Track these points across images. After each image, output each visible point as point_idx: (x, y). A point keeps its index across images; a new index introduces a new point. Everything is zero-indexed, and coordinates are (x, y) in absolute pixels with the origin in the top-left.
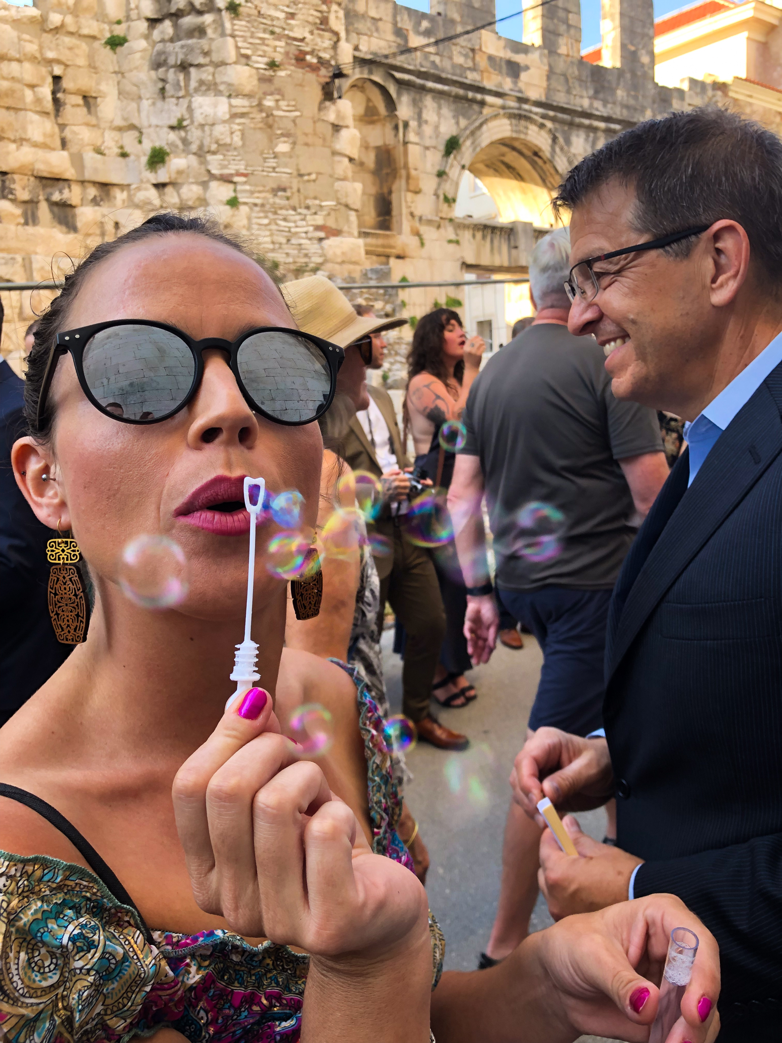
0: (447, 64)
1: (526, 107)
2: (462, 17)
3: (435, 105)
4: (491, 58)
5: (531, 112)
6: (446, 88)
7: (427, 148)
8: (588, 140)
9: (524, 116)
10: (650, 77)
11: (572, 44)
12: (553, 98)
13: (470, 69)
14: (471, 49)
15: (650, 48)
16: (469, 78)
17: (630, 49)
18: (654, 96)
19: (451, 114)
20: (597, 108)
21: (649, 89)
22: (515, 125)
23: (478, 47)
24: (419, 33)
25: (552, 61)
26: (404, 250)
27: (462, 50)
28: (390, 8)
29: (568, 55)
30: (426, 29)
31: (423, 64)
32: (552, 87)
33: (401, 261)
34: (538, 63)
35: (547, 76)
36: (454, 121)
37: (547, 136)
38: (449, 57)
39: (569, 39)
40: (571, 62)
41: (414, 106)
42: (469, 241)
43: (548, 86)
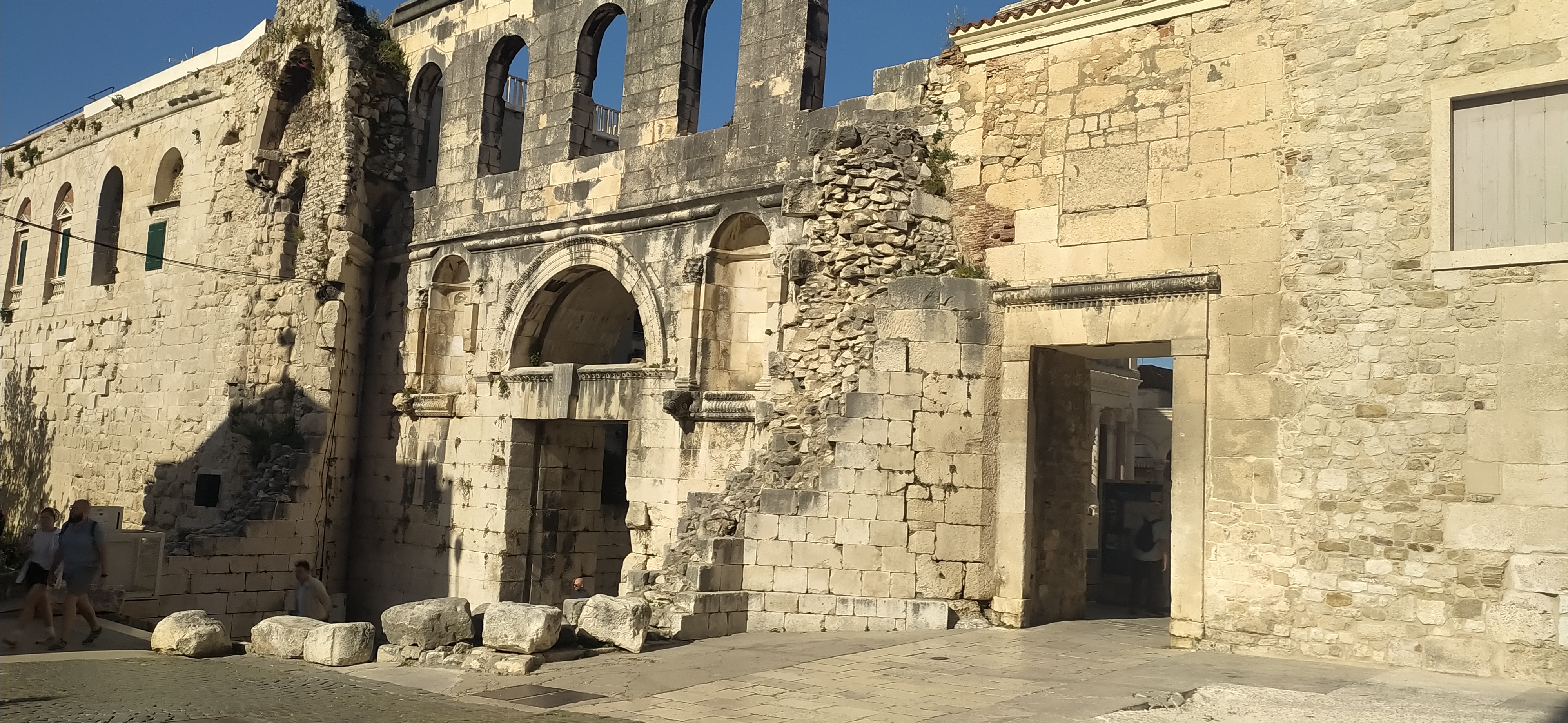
0: (515, 215)
1: (584, 228)
2: (533, 163)
3: (500, 259)
4: (558, 190)
5: (591, 231)
7: (490, 304)
8: (670, 238)
9: (582, 239)
10: (789, 110)
11: (661, 125)
12: (628, 203)
13: (536, 210)
14: (539, 189)
15: (793, 66)
16: (533, 219)
17: (754, 87)
18: (795, 134)
19: (513, 263)
20: (689, 191)
21: (787, 128)
22: (575, 252)
23: (546, 184)
24: (492, 197)
25: (630, 159)
26: (460, 409)
27: (531, 195)
28: (472, 185)
29: (653, 142)
30: (499, 190)
31: (493, 223)
32: (627, 189)
33: (460, 420)
34: (611, 171)
35: (622, 180)
36: (515, 269)
37: (613, 253)
38: (516, 208)
39: (656, 122)
40: (656, 149)
41: (483, 267)
42: (518, 393)
43: (621, 191)
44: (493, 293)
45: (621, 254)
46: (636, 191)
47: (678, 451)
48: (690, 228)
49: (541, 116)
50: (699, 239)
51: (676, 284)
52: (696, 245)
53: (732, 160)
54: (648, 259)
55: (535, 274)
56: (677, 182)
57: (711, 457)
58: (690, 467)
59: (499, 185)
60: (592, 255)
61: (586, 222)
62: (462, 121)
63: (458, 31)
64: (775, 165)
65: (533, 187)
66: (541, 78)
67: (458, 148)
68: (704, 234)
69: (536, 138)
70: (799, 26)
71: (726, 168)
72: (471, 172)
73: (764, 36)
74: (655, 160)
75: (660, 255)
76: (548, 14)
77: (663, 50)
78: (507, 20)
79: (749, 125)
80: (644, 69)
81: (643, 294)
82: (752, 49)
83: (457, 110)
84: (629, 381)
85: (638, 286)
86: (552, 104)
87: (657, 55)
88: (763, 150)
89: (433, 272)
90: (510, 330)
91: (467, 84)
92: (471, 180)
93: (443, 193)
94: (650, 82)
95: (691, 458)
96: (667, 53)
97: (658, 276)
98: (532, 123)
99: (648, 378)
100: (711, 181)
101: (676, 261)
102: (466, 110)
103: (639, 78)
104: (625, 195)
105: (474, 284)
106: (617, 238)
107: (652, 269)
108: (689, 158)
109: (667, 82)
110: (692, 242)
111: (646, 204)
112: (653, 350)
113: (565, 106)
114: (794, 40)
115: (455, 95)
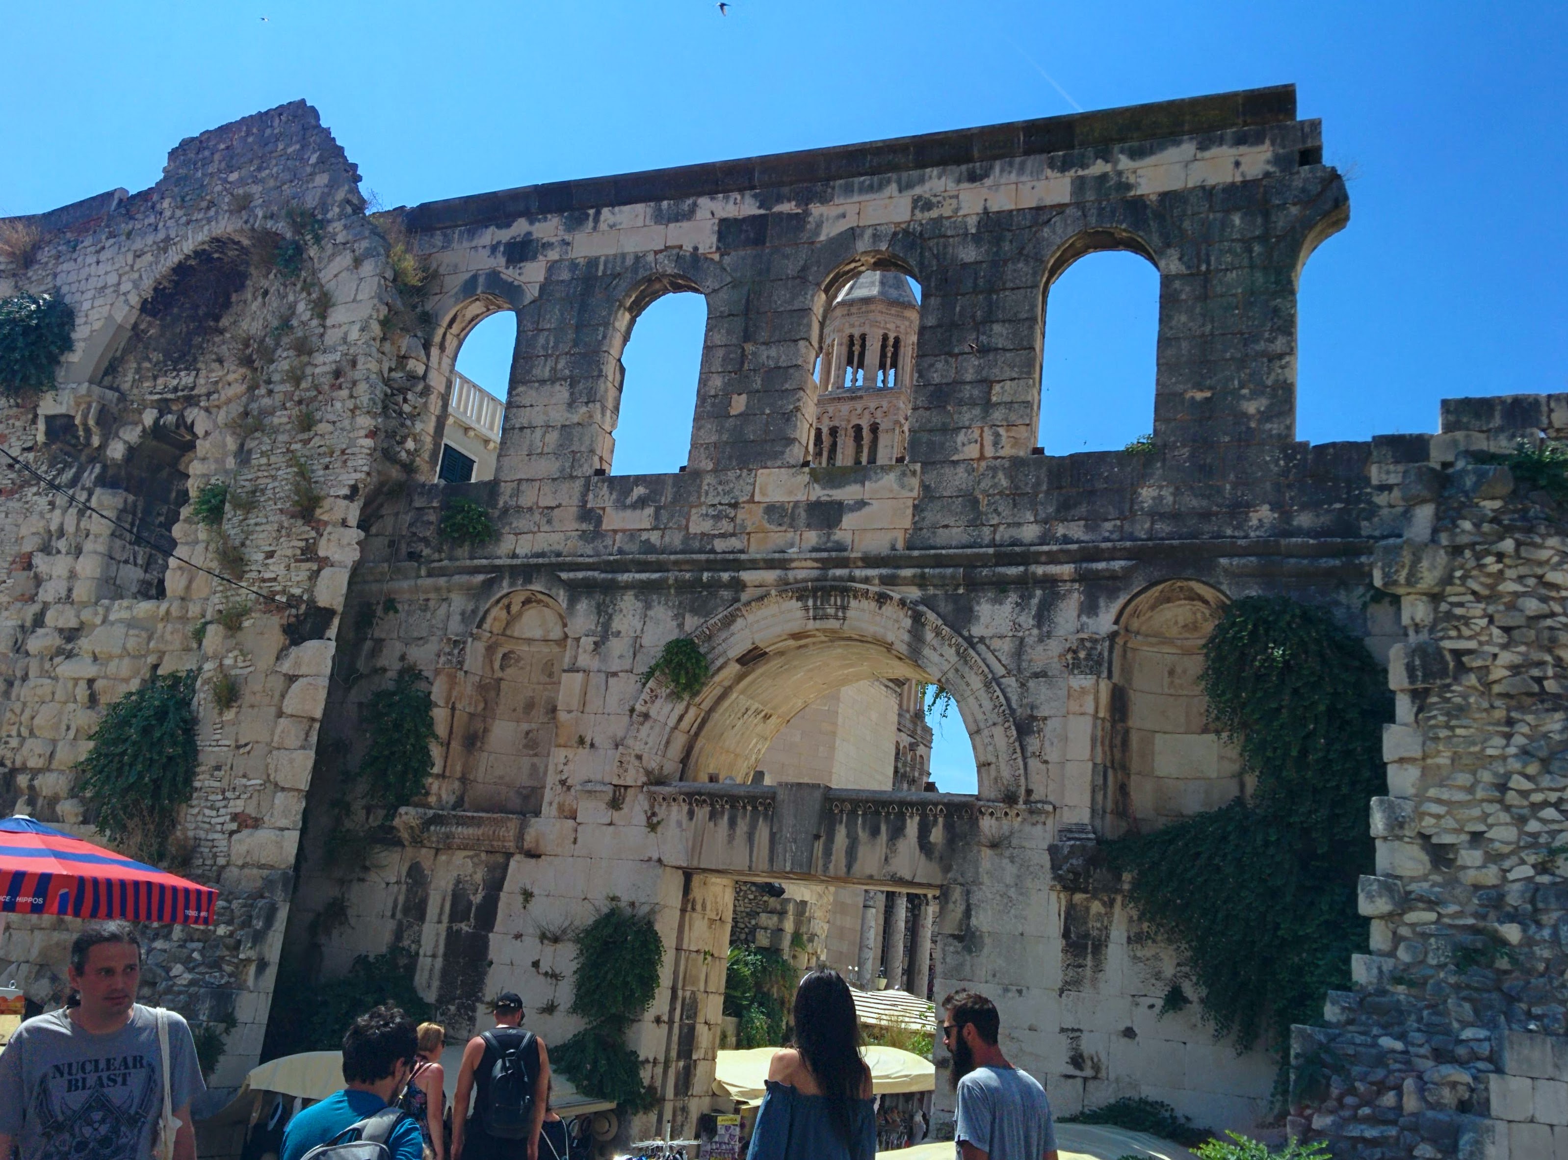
0: (675, 539)
1: (839, 572)
2: (717, 464)
3: (639, 605)
4: (773, 511)
5: (852, 579)
6: (655, 576)
7: (615, 674)
8: (1028, 604)
9: (833, 588)
10: (1271, 436)
11: (997, 435)
12: (932, 543)
13: (723, 536)
14: (730, 505)
15: (1273, 376)
16: (718, 549)
17: (1193, 398)
18: (1285, 473)
19: (670, 613)
20: (1065, 536)
21: (1267, 463)
22: (815, 608)
23: (745, 498)
24: (625, 507)
25: (931, 479)
26: (537, 842)
27: (711, 511)
28: (578, 485)
29: (982, 457)
30: (640, 497)
31: (626, 548)
32: (926, 523)
33: (533, 861)
34: (891, 491)
35: (915, 507)
36: (675, 623)
37: (901, 614)
38: (679, 528)
39: (986, 429)
40: (988, 468)
41: (599, 614)
42: (679, 824)
43: (915, 523)
44: (621, 657)
45: (917, 619)
46: (947, 526)
47: (1060, 943)
48: (1070, 591)
49: (735, 397)
50: (1090, 608)
51: (1041, 675)
52: (1084, 619)
53: (1153, 498)
54: (977, 631)
55: (724, 635)
56: (1036, 522)
57: (1135, 957)
58: (1088, 972)
59: (639, 491)
60: (849, 614)
61: (844, 563)
62: (557, 387)
63: (553, 255)
64: (1247, 513)
65: (716, 501)
66: (734, 341)
67: (548, 427)
68: (1102, 603)
69: (722, 427)
70: (1280, 322)
71: (1142, 509)
72: (576, 465)
73: (1208, 328)
74: (986, 484)
75: (1005, 628)
76: (750, 251)
77: (997, 328)
78: (661, 251)
79: (1186, 452)
80: (956, 351)
81: (968, 684)
82: (1184, 344)
83: (548, 369)
84: (941, 820)
85: (957, 670)
86: (759, 382)
87: (984, 333)
88: (1220, 491)
89: (481, 613)
90: (662, 719)
91: (571, 335)
92: (577, 477)
93: (509, 492)
94: (971, 371)
95: (1089, 957)
96: (1005, 332)
97: (1003, 659)
98: (713, 405)
99: (987, 818)
100: (1108, 525)
101: (1041, 640)
102: (567, 372)
103: (947, 361)
104: (921, 529)
105: (578, 640)
106: (914, 593)
107: (988, 648)
108: (1060, 488)
109: (1008, 374)
110: (1075, 614)
111: (971, 547)
112: (993, 773)
113: (787, 386)
114: (1272, 341)
115: (543, 347)
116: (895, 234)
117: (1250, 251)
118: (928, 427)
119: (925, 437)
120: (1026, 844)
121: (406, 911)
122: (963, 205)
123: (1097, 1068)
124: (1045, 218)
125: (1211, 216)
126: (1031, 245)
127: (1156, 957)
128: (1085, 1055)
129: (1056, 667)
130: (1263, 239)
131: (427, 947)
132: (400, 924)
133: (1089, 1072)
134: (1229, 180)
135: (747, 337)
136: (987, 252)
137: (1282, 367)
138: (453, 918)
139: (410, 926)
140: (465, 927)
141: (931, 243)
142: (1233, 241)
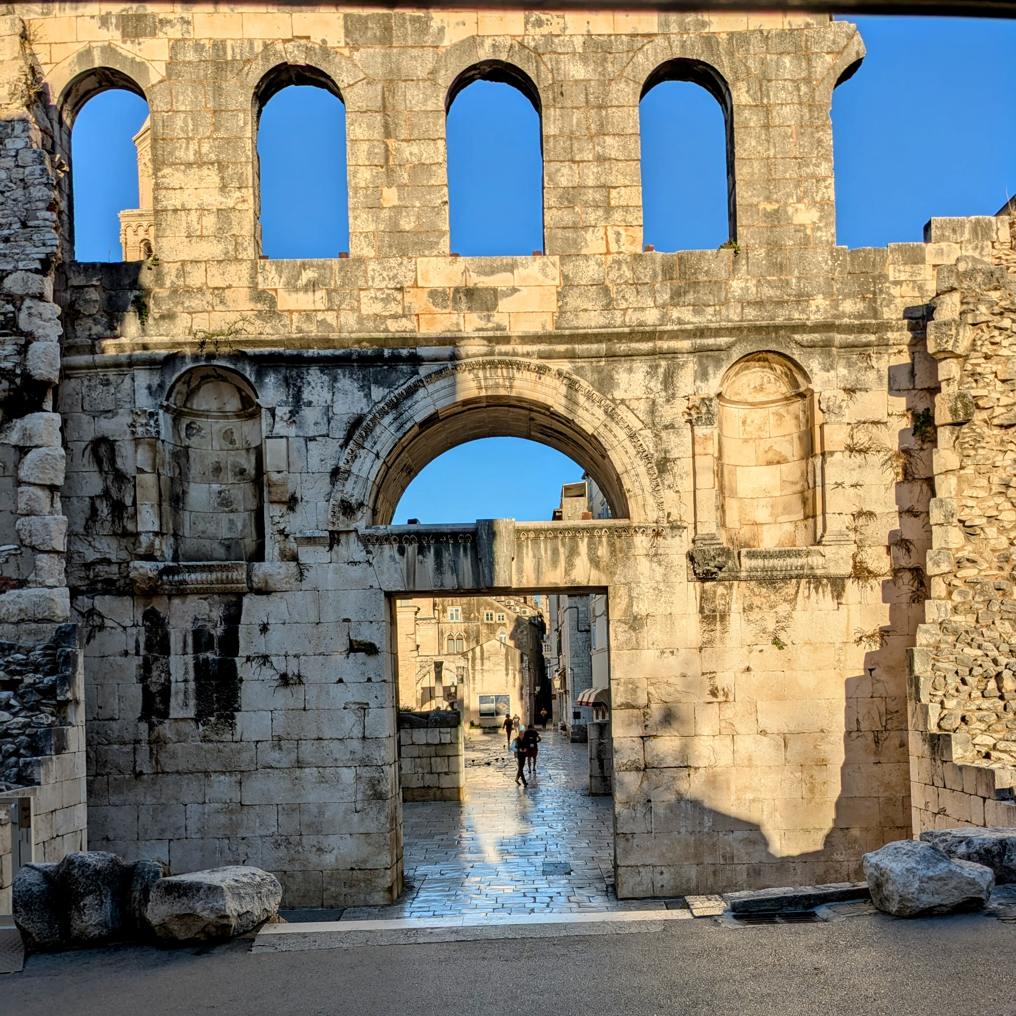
0: (350, 319)
1: (504, 348)
2: (378, 252)
7: (313, 438)
8: (656, 372)
9: (500, 362)
10: (821, 242)
11: (618, 234)
12: (575, 323)
13: (395, 317)
14: (396, 289)
15: (820, 195)
16: (392, 329)
17: (765, 209)
18: (833, 270)
19: (356, 385)
20: (679, 318)
21: (819, 262)
22: (486, 379)
23: (410, 283)
24: (296, 290)
25: (569, 269)
26: (266, 582)
27: (379, 294)
28: (245, 269)
29: (608, 253)
30: (309, 281)
31: (305, 327)
32: (568, 308)
33: (264, 597)
34: (537, 279)
35: (559, 293)
36: (362, 394)
37: (557, 383)
38: (352, 309)
39: (609, 228)
40: (615, 261)
41: (288, 385)
42: (392, 558)
43: (560, 307)
44: (316, 424)
45: (572, 385)
46: (586, 310)
47: (697, 617)
48: (686, 362)
49: (385, 190)
50: (702, 375)
51: (670, 427)
52: (698, 383)
53: (742, 289)
54: (618, 394)
55: (409, 403)
56: (656, 307)
57: (749, 620)
58: (718, 634)
59: (308, 275)
60: (516, 383)
61: (507, 340)
62: (205, 171)
63: (175, 32)
64: (808, 301)
65: (383, 285)
66: (376, 136)
67: (203, 210)
68: (711, 371)
69: (378, 218)
70: (823, 151)
71: (734, 297)
72: (240, 249)
73: (772, 153)
74: (614, 274)
75: (640, 392)
76: (378, 50)
77: (609, 140)
78: (289, 41)
79: (762, 252)
80: (577, 158)
81: (615, 436)
82: (756, 164)
83: (191, 152)
84: (604, 539)
85: (606, 426)
86: (406, 176)
87: (598, 144)
88: (788, 283)
89: (167, 387)
90: (364, 476)
91: (209, 118)
92: (242, 260)
93: (174, 272)
94: (592, 177)
95: (718, 623)
96: (616, 145)
97: (640, 416)
98: (366, 196)
99: (639, 534)
100: (710, 310)
101: (668, 401)
102: (213, 157)
103: (571, 168)
104: (565, 312)
105: (272, 411)
106: (566, 366)
107: (628, 407)
108: (671, 279)
109: (621, 181)
110: (692, 379)
111: (605, 327)
112: (641, 502)
113: (433, 182)
114: (817, 165)
115: (182, 129)
116: (511, 46)
117: (799, 90)
118: (563, 224)
119: (560, 233)
120: (667, 551)
121: (149, 647)
122: (569, 25)
123: (726, 695)
124: (640, 45)
125: (768, 57)
126: (629, 69)
127: (762, 619)
128: (719, 688)
129: (681, 420)
130: (808, 80)
131: (177, 673)
132: (146, 659)
133: (721, 698)
134: (780, 27)
135: (388, 134)
136: (595, 70)
137: (826, 188)
138: (197, 649)
139: (156, 659)
140: (210, 656)
141: (546, 58)
142: (785, 80)
